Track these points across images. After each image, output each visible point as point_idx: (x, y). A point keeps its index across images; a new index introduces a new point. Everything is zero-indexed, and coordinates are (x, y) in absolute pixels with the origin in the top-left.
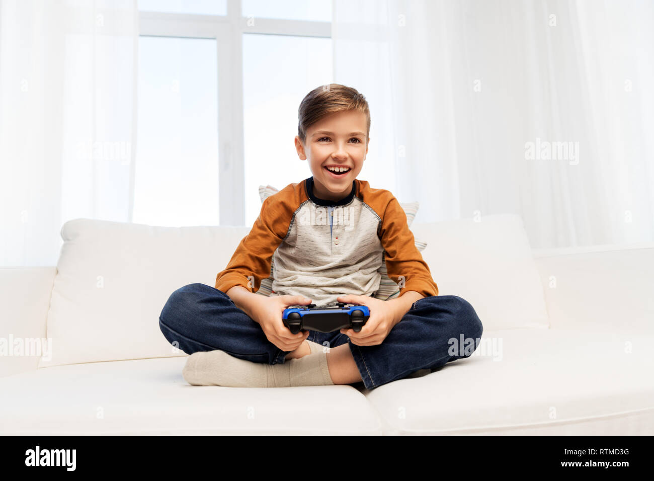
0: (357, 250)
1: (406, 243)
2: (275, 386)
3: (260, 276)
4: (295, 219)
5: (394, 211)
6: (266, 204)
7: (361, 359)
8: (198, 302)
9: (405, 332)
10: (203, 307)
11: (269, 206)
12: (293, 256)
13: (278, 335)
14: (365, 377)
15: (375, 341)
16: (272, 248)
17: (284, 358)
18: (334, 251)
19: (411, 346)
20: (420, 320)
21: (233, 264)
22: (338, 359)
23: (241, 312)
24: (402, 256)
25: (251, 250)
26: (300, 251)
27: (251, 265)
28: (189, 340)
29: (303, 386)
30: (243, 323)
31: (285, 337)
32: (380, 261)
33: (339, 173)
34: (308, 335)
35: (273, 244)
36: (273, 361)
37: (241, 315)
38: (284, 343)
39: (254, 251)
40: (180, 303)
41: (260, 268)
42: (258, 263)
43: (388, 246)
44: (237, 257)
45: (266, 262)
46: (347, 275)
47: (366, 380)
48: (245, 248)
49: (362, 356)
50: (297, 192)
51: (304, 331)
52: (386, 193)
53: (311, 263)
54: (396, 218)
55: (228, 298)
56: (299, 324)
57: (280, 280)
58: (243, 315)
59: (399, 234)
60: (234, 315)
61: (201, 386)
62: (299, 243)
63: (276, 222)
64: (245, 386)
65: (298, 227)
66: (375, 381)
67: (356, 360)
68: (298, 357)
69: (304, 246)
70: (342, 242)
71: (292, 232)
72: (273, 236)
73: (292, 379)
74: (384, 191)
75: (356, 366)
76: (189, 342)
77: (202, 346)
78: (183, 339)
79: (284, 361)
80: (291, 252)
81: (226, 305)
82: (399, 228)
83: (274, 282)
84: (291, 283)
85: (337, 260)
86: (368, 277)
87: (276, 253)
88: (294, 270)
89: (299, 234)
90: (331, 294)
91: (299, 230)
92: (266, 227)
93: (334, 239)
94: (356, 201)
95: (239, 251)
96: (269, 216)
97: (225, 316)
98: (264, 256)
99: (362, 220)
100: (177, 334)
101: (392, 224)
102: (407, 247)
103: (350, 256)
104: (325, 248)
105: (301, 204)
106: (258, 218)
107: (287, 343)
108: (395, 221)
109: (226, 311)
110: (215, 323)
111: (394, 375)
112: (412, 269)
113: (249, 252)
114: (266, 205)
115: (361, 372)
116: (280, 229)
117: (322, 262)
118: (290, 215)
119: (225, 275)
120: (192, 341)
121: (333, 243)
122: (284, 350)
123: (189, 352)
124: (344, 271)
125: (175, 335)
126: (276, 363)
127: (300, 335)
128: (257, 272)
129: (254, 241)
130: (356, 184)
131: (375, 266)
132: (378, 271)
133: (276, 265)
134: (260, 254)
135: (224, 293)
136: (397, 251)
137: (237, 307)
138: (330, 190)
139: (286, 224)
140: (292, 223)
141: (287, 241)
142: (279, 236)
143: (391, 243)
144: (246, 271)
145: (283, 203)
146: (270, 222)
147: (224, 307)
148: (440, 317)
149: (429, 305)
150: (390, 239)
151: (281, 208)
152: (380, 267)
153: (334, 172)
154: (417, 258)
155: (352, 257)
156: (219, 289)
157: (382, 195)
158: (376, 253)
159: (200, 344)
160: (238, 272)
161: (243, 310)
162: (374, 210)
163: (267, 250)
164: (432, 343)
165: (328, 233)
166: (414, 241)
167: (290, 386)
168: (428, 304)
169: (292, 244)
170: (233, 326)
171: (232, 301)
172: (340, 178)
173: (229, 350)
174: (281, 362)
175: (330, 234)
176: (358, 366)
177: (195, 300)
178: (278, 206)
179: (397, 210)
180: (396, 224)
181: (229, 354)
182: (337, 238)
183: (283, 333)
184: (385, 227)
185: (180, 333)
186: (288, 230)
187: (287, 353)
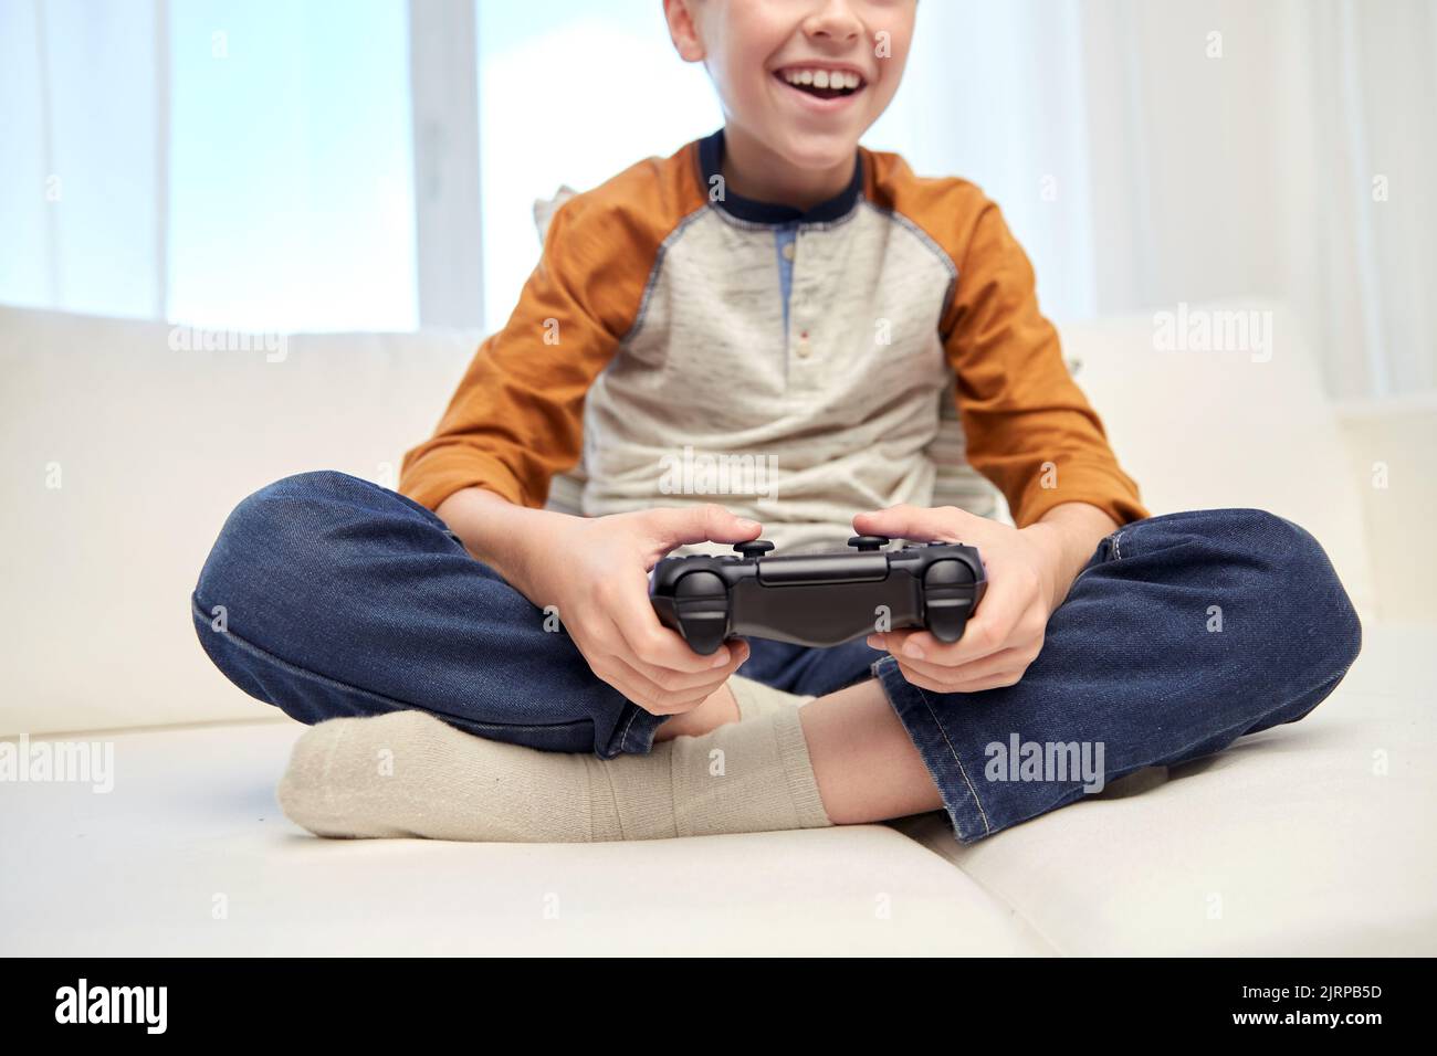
0: (874, 373)
1: (1036, 352)
2: (620, 833)
3: (547, 462)
4: (665, 267)
5: (995, 244)
6: (563, 218)
7: (938, 737)
8: (331, 537)
9: (1097, 637)
10: (347, 553)
11: (575, 225)
12: (657, 398)
13: (636, 658)
14: (959, 805)
15: (999, 675)
16: (587, 367)
17: (651, 737)
18: (796, 377)
19: (1124, 687)
20: (1148, 593)
21: (456, 422)
22: (847, 737)
23: (486, 573)
24: (1023, 393)
25: (516, 374)
26: (681, 379)
27: (517, 420)
28: (302, 673)
29: (719, 832)
30: (499, 614)
31: (662, 664)
32: (931, 418)
33: (827, 93)
34: (745, 655)
35: (589, 354)
36: (609, 746)
37: (487, 585)
38: (657, 687)
39: (525, 378)
40: (260, 537)
41: (546, 436)
42: (537, 420)
43: (974, 362)
44: (465, 401)
45: (568, 414)
46: (834, 458)
47: (960, 814)
48: (494, 367)
49: (943, 729)
50: (669, 177)
51: (732, 643)
52: (965, 190)
53: (715, 420)
54: (1003, 268)
55: (442, 525)
56: (720, 615)
57: (609, 479)
58: (498, 583)
59: (1014, 321)
60: (462, 585)
61: (353, 838)
62: (677, 352)
63: (599, 277)
64: (513, 838)
65: (676, 296)
66: (995, 817)
67: (919, 740)
68: (698, 732)
69: (694, 361)
70: (820, 349)
71: (654, 315)
72: (589, 326)
73: (681, 810)
74: (956, 183)
75: (922, 762)
76: (297, 678)
77: (350, 695)
78: (281, 672)
79: (650, 746)
80: (649, 385)
81: (434, 550)
82: (1011, 301)
83: (592, 488)
84: (648, 487)
85: (803, 409)
86: (897, 468)
87: (598, 392)
88: (660, 443)
89: (676, 318)
90: (781, 521)
91: (681, 305)
92: (565, 295)
93: (795, 338)
94: (865, 214)
95: (476, 377)
96: (576, 259)
97: (429, 587)
98: (560, 395)
99: (892, 271)
100: (255, 653)
101: (991, 289)
102: (1040, 363)
103: (851, 396)
104: (766, 369)
105: (684, 216)
106: (538, 268)
107: (672, 685)
108: (1003, 278)
109: (434, 571)
110: (395, 611)
111: (1060, 793)
112: (1056, 437)
113: (507, 379)
114: (563, 227)
115: (943, 782)
116: (612, 301)
117: (754, 416)
118: (646, 251)
119: (430, 455)
120: (309, 677)
121: (792, 353)
122: (656, 713)
123: (306, 715)
124: (828, 445)
125: (248, 656)
126: (622, 753)
127: (722, 658)
128: (538, 447)
129: (525, 343)
130: (864, 161)
131: (917, 432)
132: (925, 451)
133: (593, 431)
134: (544, 385)
135: (429, 512)
136: (1011, 376)
137: (471, 557)
138: (791, 159)
139: (632, 287)
140: (653, 285)
141: (635, 346)
142: (608, 326)
143: (983, 352)
144: (501, 445)
145: (622, 215)
146: (578, 275)
147: (423, 557)
148: (1224, 582)
149: (1179, 542)
150: (981, 339)
151: (617, 231)
152: (934, 440)
153: (810, 89)
154: (1073, 401)
155: (856, 398)
156: (412, 496)
157: (952, 195)
158: (924, 389)
159: (340, 686)
160: (473, 445)
161: (496, 567)
162: (932, 238)
163: (572, 375)
164: (1200, 675)
165: (773, 319)
166: (1058, 349)
167: (675, 833)
168: (1174, 537)
169: (650, 358)
170: (463, 625)
171: (455, 538)
172: (832, 111)
173: (448, 710)
174: (638, 750)
175: (780, 323)
176: (932, 763)
177: (315, 528)
178: (604, 224)
179: (1006, 244)
180: (1004, 287)
181: (452, 724)
182: (804, 335)
183: (659, 651)
184: (966, 298)
185: (266, 650)
186: (638, 307)
187: (661, 719)
